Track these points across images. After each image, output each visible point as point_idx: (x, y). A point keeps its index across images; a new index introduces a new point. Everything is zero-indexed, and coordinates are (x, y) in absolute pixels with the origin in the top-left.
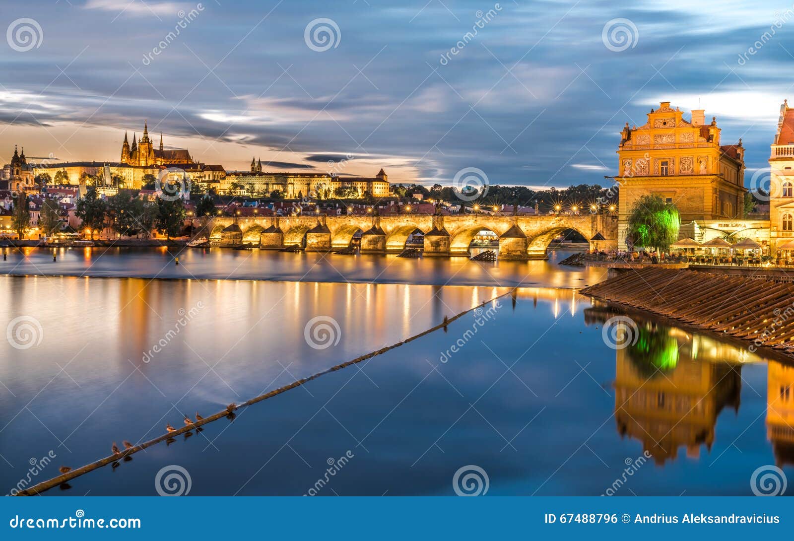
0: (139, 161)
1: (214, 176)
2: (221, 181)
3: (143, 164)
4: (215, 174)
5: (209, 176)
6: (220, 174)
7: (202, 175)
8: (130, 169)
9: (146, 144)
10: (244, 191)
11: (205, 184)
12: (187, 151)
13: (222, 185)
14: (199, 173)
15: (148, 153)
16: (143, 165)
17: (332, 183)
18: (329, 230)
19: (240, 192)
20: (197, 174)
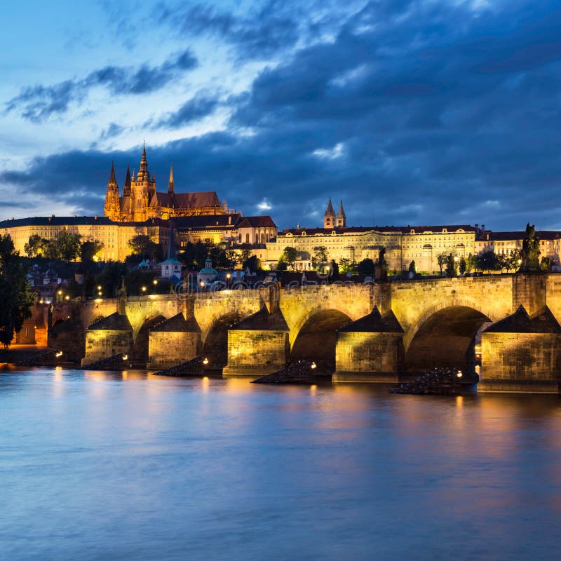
0: (133, 213)
1: (257, 236)
2: (268, 245)
3: (139, 218)
4: (257, 232)
6: (267, 232)
7: (235, 235)
8: (111, 227)
10: (308, 262)
11: (239, 252)
12: (215, 193)
13: (269, 252)
15: (147, 200)
16: (139, 220)
17: (477, 243)
18: (285, 323)
19: (301, 264)
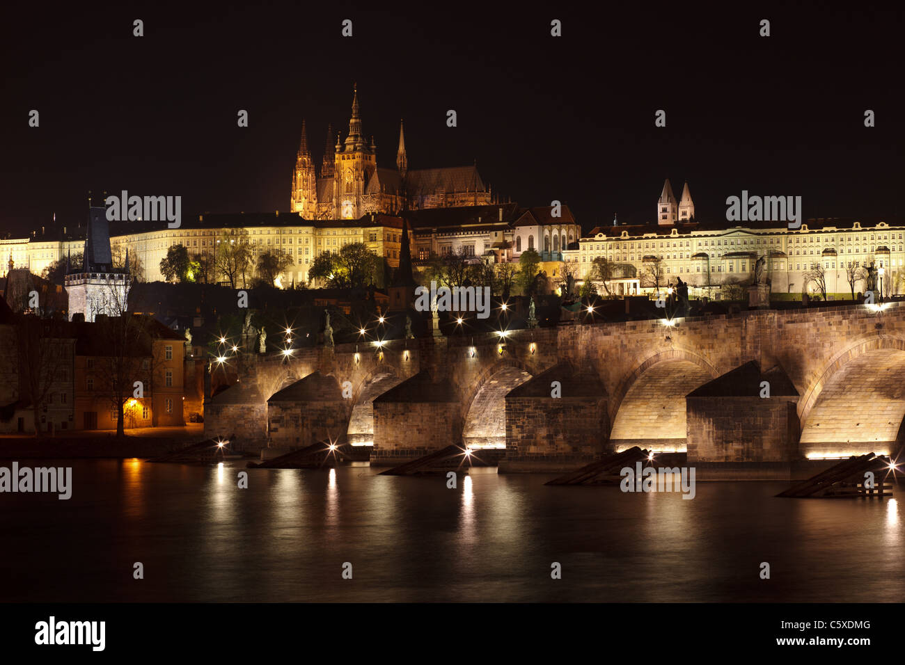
0: (338, 205)
1: (546, 239)
2: (565, 254)
3: (348, 212)
4: (547, 233)
5: (531, 240)
7: (509, 239)
8: (304, 229)
9: (357, 154)
11: (517, 266)
13: (567, 264)
14: (500, 233)
16: (350, 217)
19: (622, 285)
20: (496, 237)
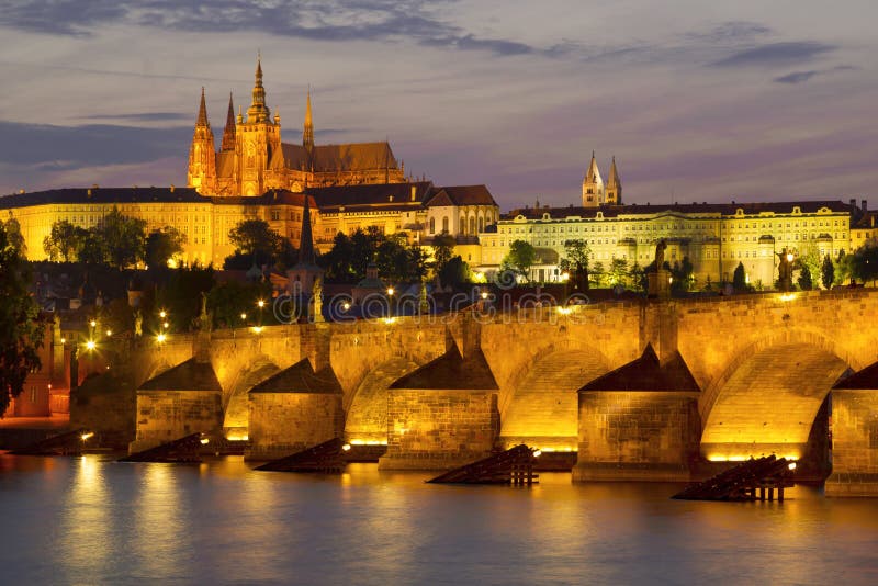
0: (239, 181)
1: (462, 221)
2: (482, 237)
3: (250, 190)
4: (462, 214)
5: (446, 222)
6: (481, 214)
7: (422, 221)
8: (201, 206)
9: (260, 126)
10: (554, 267)
12: (387, 145)
13: (485, 250)
14: (412, 213)
15: (265, 157)
16: (251, 194)
17: (855, 233)
20: (408, 218)
